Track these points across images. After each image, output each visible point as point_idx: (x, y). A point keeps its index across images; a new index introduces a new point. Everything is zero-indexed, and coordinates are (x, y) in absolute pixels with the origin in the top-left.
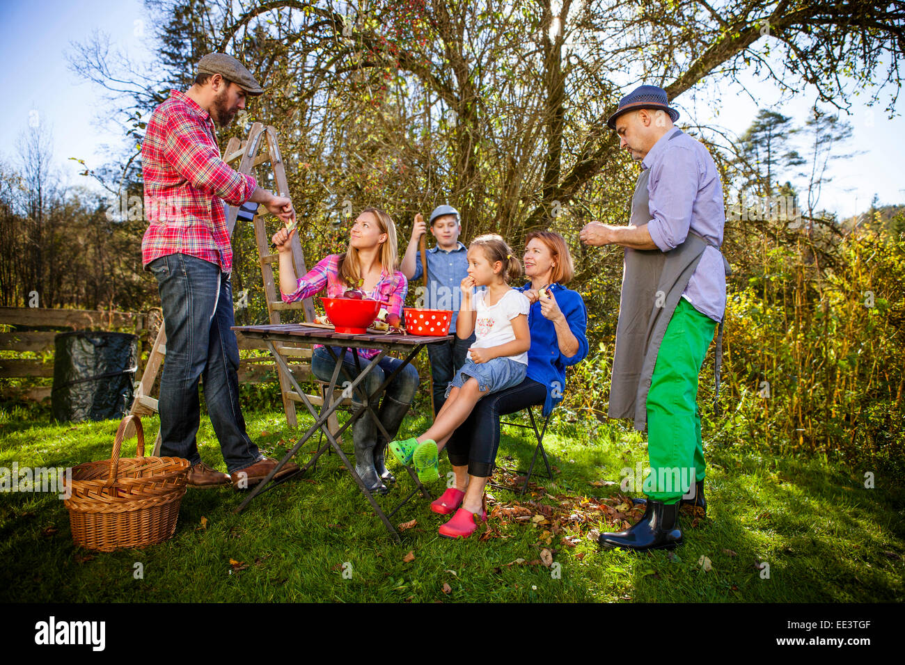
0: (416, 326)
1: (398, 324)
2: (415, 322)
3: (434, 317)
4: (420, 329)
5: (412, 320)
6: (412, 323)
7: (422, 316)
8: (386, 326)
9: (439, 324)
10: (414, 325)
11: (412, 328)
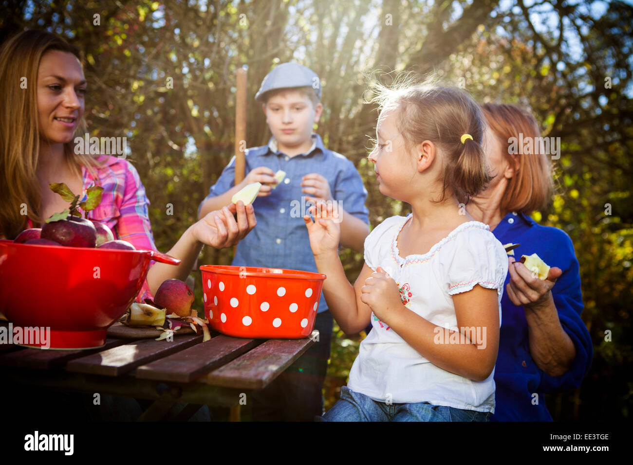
0: (235, 315)
1: (186, 306)
2: (234, 303)
3: (281, 292)
4: (247, 321)
5: (224, 299)
6: (224, 306)
7: (251, 290)
8: (160, 315)
9: (294, 308)
10: (229, 311)
11: (224, 318)
